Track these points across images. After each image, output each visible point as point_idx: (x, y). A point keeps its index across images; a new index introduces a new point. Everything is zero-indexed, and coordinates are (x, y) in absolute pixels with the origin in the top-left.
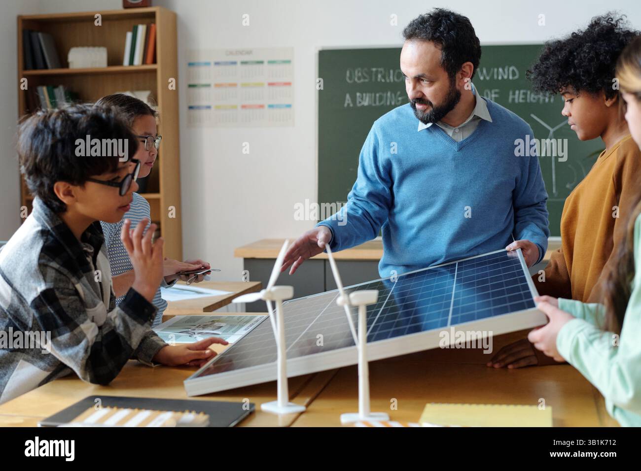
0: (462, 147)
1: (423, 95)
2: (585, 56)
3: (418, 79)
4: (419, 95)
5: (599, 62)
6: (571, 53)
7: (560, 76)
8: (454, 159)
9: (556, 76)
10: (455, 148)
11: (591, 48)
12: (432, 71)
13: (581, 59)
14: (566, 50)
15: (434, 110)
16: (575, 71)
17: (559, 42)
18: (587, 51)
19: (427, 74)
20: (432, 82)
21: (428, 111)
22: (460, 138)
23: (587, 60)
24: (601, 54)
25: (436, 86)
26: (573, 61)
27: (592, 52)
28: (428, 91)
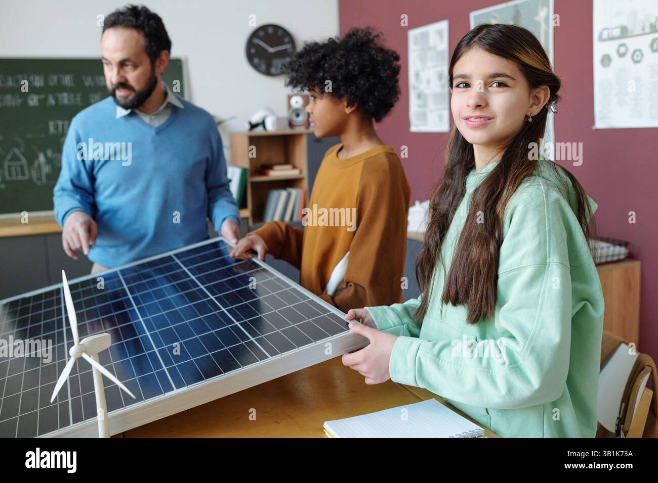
0: (159, 132)
1: (126, 80)
2: (335, 62)
3: (122, 64)
4: (123, 80)
5: (347, 71)
6: (324, 56)
7: (309, 77)
8: (153, 141)
9: (306, 76)
10: (153, 132)
11: (343, 56)
12: (136, 55)
13: (331, 64)
14: (320, 52)
15: (137, 96)
16: (324, 73)
17: (316, 44)
18: (339, 58)
19: (132, 58)
20: (135, 66)
21: (130, 98)
22: (158, 122)
23: (336, 66)
24: (351, 64)
25: (139, 71)
26: (324, 64)
27: (343, 60)
28: (132, 76)
